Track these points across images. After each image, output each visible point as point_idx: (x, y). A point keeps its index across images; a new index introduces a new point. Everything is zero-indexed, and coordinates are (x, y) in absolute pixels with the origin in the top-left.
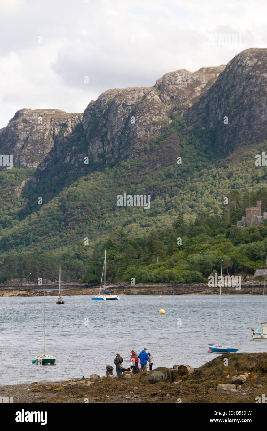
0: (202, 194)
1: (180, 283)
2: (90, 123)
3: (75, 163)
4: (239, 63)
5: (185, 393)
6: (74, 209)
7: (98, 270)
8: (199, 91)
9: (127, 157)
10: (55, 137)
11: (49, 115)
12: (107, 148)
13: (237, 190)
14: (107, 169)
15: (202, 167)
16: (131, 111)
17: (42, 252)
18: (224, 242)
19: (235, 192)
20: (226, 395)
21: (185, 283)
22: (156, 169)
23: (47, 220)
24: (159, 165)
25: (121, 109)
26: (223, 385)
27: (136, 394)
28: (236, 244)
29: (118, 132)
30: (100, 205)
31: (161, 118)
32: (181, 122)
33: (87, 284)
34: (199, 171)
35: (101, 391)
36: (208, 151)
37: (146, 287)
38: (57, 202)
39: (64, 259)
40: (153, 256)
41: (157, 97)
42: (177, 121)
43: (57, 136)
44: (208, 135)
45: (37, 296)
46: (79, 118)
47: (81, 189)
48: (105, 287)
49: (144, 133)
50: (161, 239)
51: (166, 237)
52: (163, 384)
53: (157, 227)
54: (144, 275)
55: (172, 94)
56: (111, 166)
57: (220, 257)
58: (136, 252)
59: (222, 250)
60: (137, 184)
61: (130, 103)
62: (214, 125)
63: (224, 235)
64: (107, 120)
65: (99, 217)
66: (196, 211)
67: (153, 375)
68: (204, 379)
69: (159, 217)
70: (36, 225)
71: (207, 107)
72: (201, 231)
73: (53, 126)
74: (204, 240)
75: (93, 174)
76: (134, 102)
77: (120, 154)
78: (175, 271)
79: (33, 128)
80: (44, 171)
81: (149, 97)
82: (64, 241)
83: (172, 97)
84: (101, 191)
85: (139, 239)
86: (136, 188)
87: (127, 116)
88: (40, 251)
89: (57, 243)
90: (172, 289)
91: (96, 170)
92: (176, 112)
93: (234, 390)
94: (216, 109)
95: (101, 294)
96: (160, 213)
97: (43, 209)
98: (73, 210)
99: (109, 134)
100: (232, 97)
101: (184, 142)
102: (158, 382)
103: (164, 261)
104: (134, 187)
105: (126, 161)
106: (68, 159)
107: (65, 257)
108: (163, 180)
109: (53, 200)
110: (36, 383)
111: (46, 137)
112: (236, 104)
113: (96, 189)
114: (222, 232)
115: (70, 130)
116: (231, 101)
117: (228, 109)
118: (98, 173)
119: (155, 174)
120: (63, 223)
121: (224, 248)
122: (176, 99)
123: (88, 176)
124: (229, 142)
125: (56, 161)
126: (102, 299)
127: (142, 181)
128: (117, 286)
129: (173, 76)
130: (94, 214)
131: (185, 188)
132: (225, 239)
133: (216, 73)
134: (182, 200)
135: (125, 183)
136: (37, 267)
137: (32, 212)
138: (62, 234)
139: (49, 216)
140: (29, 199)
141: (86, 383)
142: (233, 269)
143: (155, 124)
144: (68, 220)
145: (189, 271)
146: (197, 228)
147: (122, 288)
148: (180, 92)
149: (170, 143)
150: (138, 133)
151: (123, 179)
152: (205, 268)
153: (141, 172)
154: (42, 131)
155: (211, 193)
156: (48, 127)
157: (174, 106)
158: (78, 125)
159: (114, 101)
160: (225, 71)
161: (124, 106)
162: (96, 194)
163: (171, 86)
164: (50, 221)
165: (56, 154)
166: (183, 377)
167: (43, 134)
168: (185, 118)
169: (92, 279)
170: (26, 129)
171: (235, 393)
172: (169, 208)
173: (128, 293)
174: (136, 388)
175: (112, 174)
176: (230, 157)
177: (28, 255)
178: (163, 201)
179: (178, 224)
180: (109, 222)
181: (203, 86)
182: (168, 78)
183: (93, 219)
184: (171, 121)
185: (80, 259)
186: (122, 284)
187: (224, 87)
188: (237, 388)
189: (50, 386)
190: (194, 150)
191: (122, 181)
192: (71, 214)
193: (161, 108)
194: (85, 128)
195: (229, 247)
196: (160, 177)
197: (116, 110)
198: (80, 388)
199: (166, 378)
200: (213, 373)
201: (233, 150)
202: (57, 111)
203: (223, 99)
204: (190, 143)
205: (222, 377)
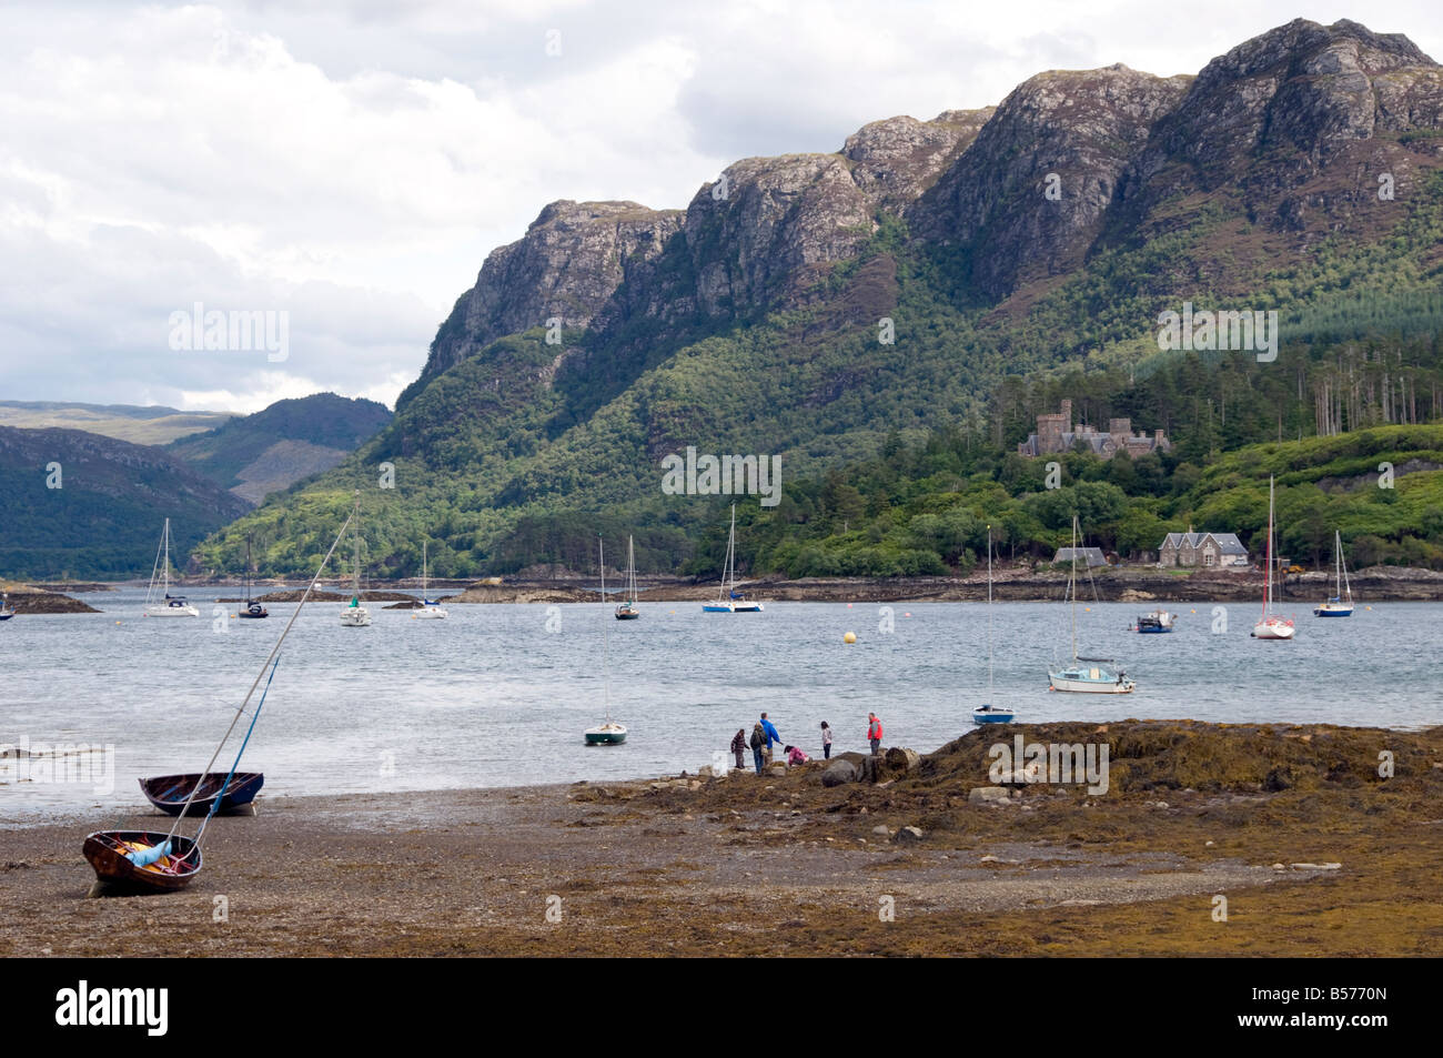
0: (944, 386)
1: (894, 575)
2: (701, 231)
3: (668, 317)
4: (1025, 103)
5: (900, 807)
6: (666, 417)
7: (718, 547)
8: (937, 163)
9: (780, 305)
10: (626, 263)
11: (613, 214)
12: (738, 286)
13: (1019, 376)
14: (738, 330)
15: (943, 327)
16: (789, 206)
17: (598, 509)
18: (990, 488)
19: (1015, 382)
20: (989, 810)
21: (904, 576)
22: (844, 331)
23: (608, 440)
24: (849, 323)
25: (768, 200)
26: (983, 790)
27: (795, 808)
28: (1016, 493)
29: (762, 250)
30: (722, 408)
31: (855, 220)
32: (899, 230)
33: (694, 577)
34: (937, 335)
35: (721, 801)
36: (957, 292)
37: (819, 585)
38: (630, 401)
39: (644, 525)
40: (835, 520)
41: (846, 174)
42: (890, 227)
43: (629, 259)
44: (957, 258)
45: (588, 601)
46: (679, 220)
47: (681, 375)
48: (733, 584)
49: (819, 254)
50: (853, 482)
51: (864, 479)
52: (855, 787)
53: (845, 457)
54: (817, 560)
55: (879, 170)
56: (747, 325)
57: (981, 520)
58: (801, 511)
59: (984, 506)
60: (801, 363)
61: (787, 188)
62: (971, 237)
63: (990, 474)
64: (738, 225)
65: (719, 435)
66: (929, 422)
67: (832, 768)
68: (941, 777)
69: (848, 435)
70: (585, 451)
71: (956, 197)
72: (941, 466)
73: (622, 237)
74: (945, 485)
75: (706, 341)
76: (796, 186)
77: (766, 299)
78: (882, 551)
79: (578, 241)
80: (601, 335)
81: (829, 175)
82: (643, 486)
83: (880, 176)
84: (724, 378)
85: (807, 481)
86: (801, 373)
87: (781, 217)
88: (593, 507)
89: (630, 490)
90: (876, 589)
91: (713, 333)
92: (887, 208)
93: (1007, 801)
94: (975, 203)
95: (723, 599)
96: (851, 426)
97: (601, 417)
98: (663, 420)
99: (742, 254)
100: (1010, 176)
101: (905, 273)
102: (842, 782)
103: (861, 529)
104: (796, 371)
105: (779, 313)
106: (654, 308)
107: (647, 519)
108: (859, 354)
109: (621, 397)
110: (583, 783)
111: (605, 263)
112: (1017, 190)
113: (714, 374)
114: (985, 467)
115: (659, 247)
116: (1007, 185)
117: (1001, 200)
118: (719, 339)
119: (842, 342)
120: (643, 448)
121: (990, 502)
122: (887, 179)
123: (698, 346)
124: (1003, 273)
125: (628, 314)
126: (726, 610)
127: (813, 357)
128: (758, 582)
129: (882, 130)
130: (708, 427)
131: (907, 373)
132: (992, 483)
133: (976, 124)
134: (899, 398)
135: (775, 360)
136: (587, 541)
137: (576, 422)
138: (640, 469)
139: (612, 431)
140: (571, 395)
141: (690, 784)
142: (1009, 547)
143: (841, 233)
144: (653, 440)
145: (913, 551)
146: (931, 458)
147: (768, 585)
148: (898, 164)
149: (875, 274)
150: (804, 253)
151: (771, 352)
152: (947, 545)
153: (812, 338)
154: (598, 248)
155: (964, 382)
156: (611, 240)
157: (883, 194)
158: (676, 235)
159: (753, 185)
160: (994, 120)
161: (776, 194)
162: (714, 385)
163: (877, 152)
164: (615, 443)
165: (628, 298)
166: (896, 773)
167: (601, 254)
168: (907, 220)
169: (704, 568)
170: (565, 244)
171: (1008, 807)
172: (871, 416)
173: (783, 598)
174: (797, 795)
175: (748, 342)
176: (1006, 303)
177: (569, 514)
178: (858, 400)
179: (890, 451)
180: (742, 444)
181: (946, 151)
182: (870, 135)
183: (706, 438)
184: (876, 228)
185: (680, 525)
186: (769, 578)
187: (993, 154)
188: (1011, 796)
189: (614, 789)
190: (927, 291)
191: (770, 357)
192: (659, 427)
193: (855, 200)
194: (691, 242)
195: (1001, 498)
196: (852, 349)
197: (759, 203)
198: (676, 794)
199: (861, 775)
200: (961, 765)
201: (1012, 290)
202: (630, 206)
203: (990, 180)
204: (919, 275)
205: (981, 773)
